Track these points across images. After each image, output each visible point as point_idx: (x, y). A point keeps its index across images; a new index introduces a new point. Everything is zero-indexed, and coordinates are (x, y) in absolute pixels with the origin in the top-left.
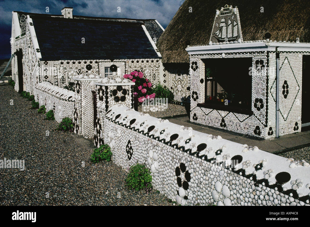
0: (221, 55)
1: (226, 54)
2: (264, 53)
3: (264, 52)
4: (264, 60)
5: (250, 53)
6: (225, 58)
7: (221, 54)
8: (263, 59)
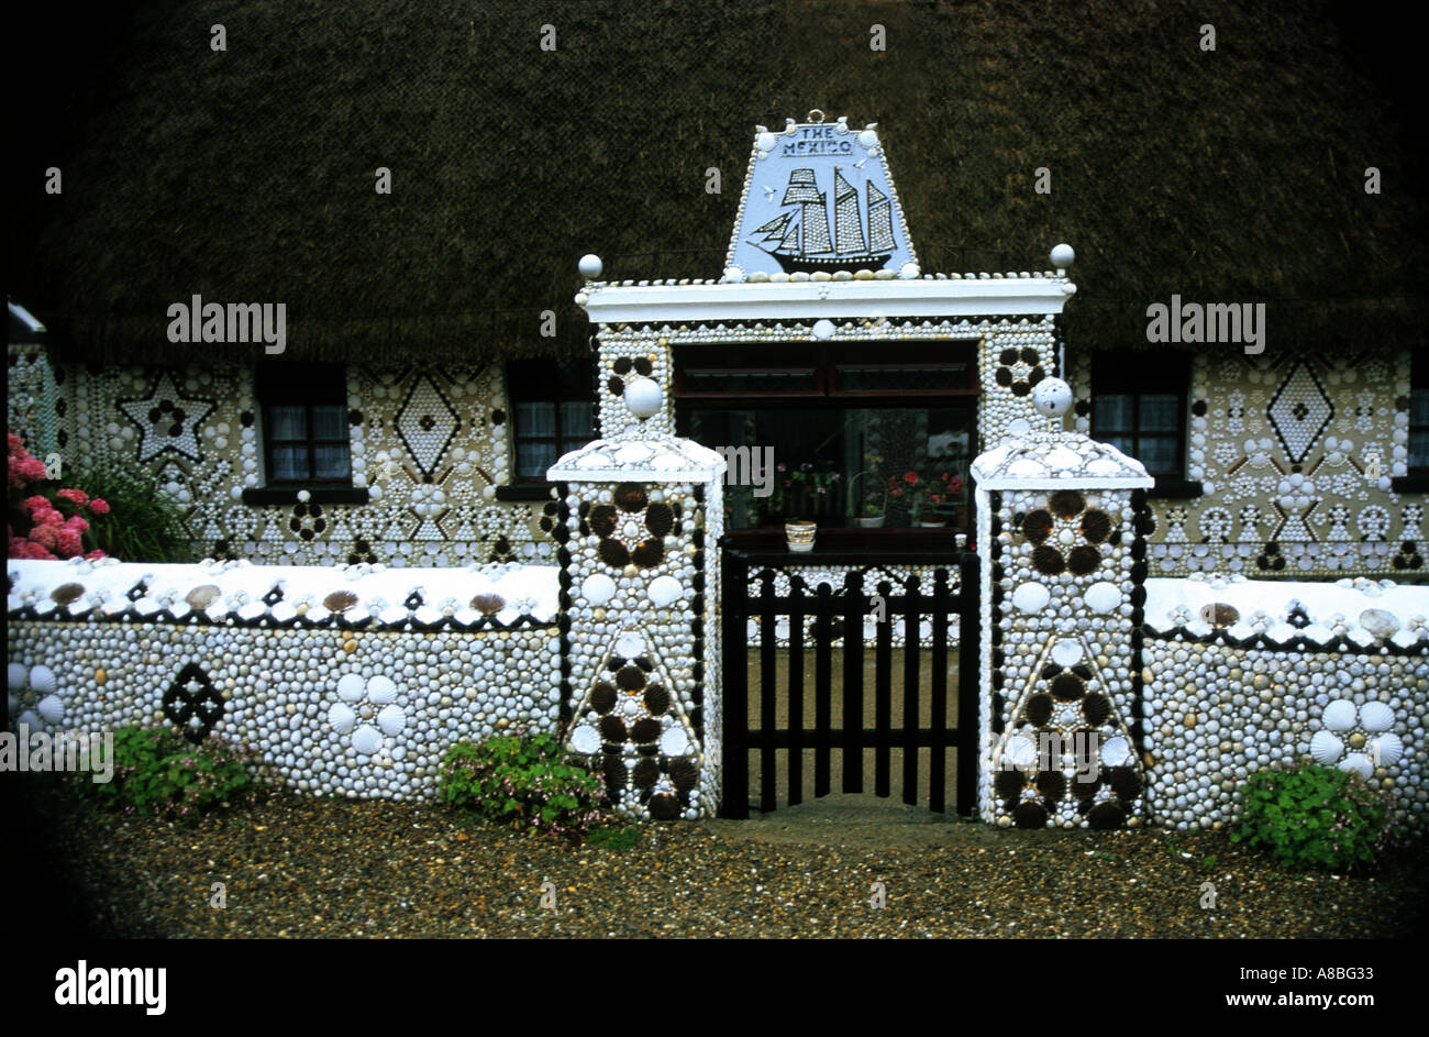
0: (807, 329)
1: (838, 322)
2: (1044, 322)
3: (1042, 317)
4: (1042, 348)
5: (975, 320)
6: (834, 338)
7: (811, 322)
8: (1034, 346)
